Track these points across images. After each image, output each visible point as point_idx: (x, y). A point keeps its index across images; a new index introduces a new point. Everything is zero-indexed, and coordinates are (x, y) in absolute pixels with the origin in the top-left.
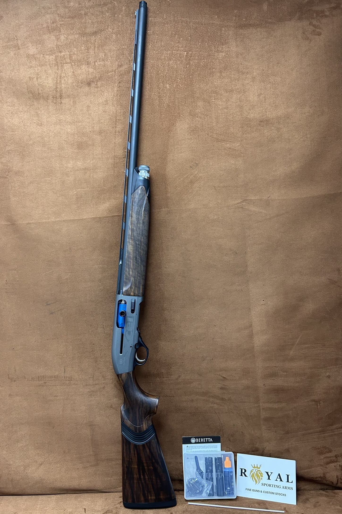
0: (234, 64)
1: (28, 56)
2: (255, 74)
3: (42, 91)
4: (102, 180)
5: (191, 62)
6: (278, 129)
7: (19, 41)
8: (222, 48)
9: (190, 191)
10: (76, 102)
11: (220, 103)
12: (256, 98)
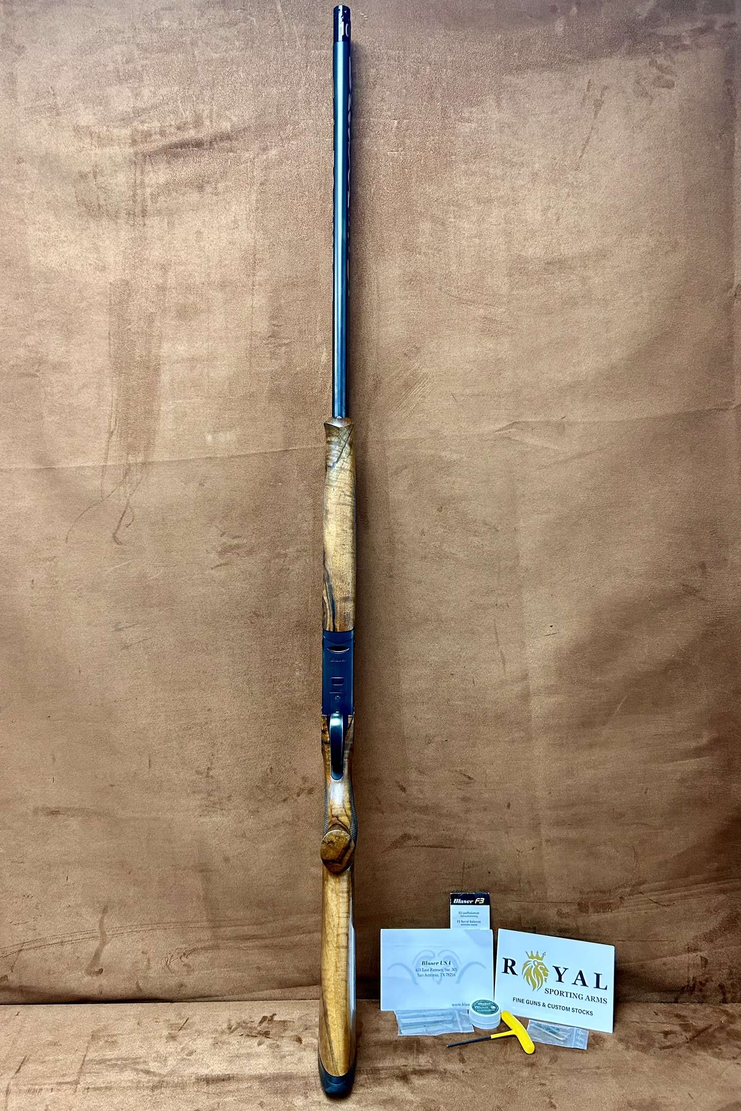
0: (494, 147)
1: (77, 129)
2: (537, 166)
3: (105, 200)
4: (227, 382)
5: (407, 141)
6: (584, 280)
7: (59, 98)
8: (471, 113)
9: (404, 404)
10: (174, 224)
11: (466, 226)
12: (538, 217)
